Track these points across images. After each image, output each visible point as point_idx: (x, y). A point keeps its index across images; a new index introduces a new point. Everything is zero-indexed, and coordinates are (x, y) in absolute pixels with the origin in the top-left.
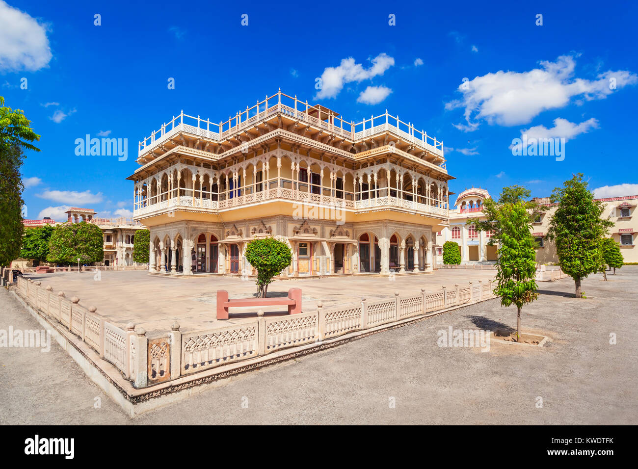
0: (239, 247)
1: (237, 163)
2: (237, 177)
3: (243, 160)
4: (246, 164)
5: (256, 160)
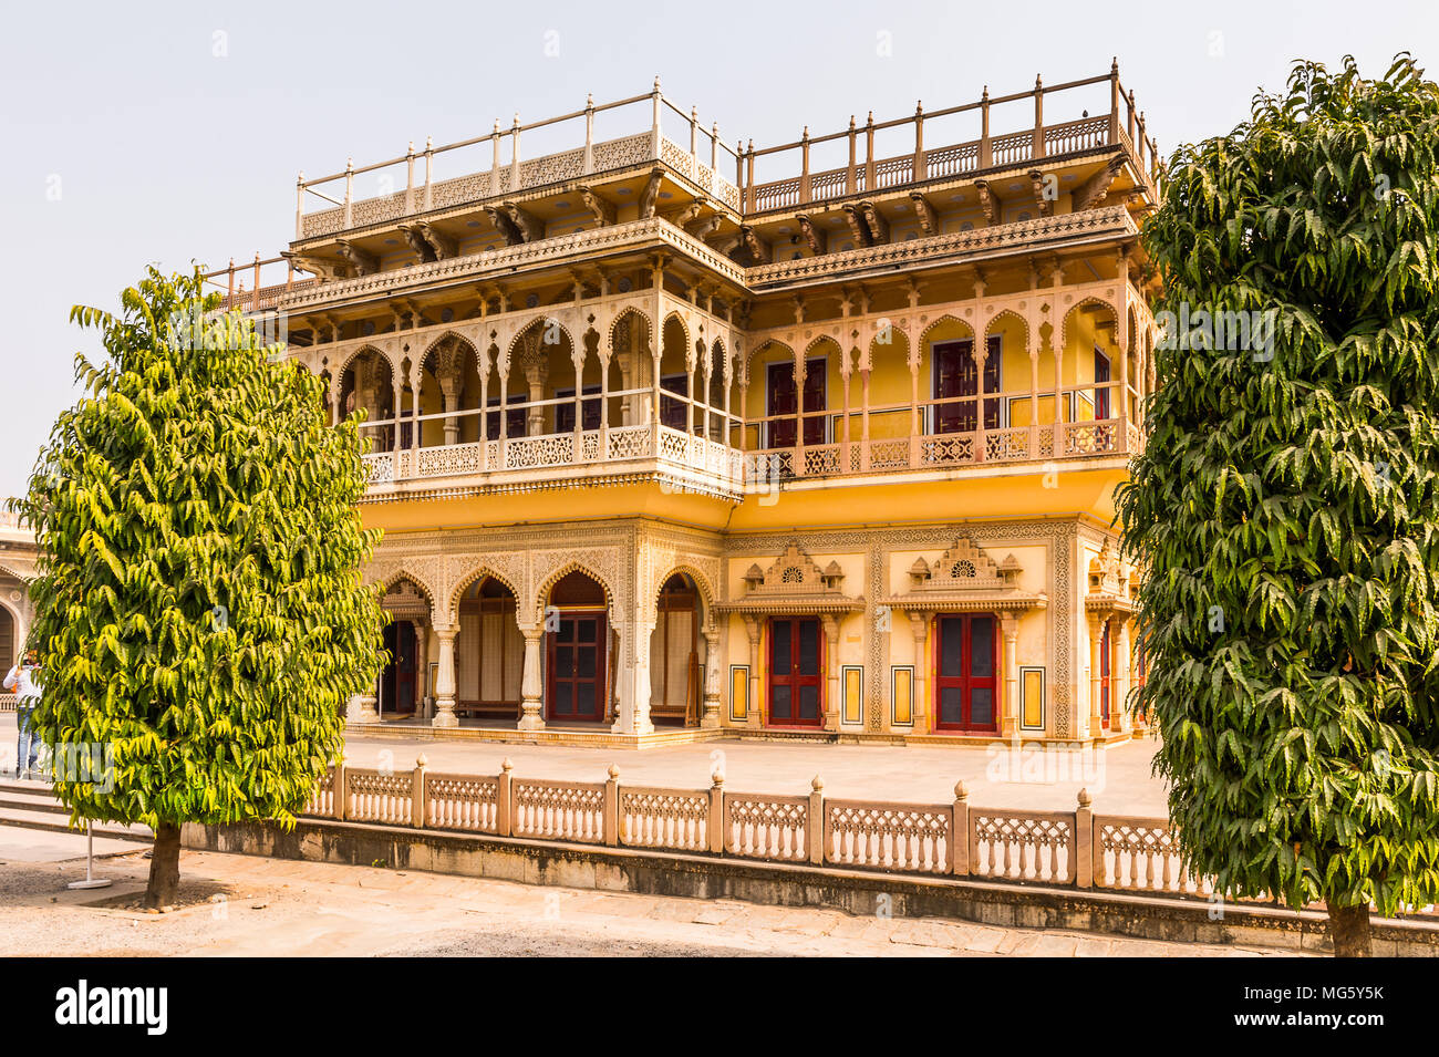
0: (829, 627)
1: (865, 309)
2: (865, 363)
3: (907, 304)
4: (924, 319)
5: (990, 309)
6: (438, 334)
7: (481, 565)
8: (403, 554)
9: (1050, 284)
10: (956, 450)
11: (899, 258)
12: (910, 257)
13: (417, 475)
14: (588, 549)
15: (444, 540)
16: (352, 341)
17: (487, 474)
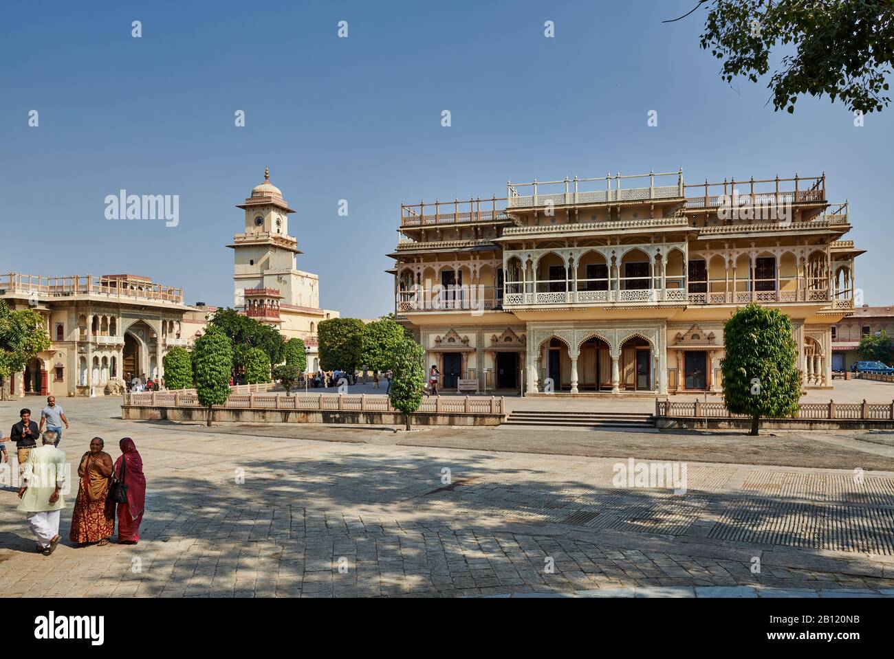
1: (734, 247)
2: (734, 265)
3: (751, 246)
4: (757, 252)
5: (782, 251)
6: (587, 250)
7: (593, 334)
8: (554, 329)
9: (804, 244)
10: (763, 297)
11: (748, 230)
12: (752, 230)
13: (578, 302)
14: (643, 329)
15: (575, 324)
16: (544, 250)
17: (613, 303)
